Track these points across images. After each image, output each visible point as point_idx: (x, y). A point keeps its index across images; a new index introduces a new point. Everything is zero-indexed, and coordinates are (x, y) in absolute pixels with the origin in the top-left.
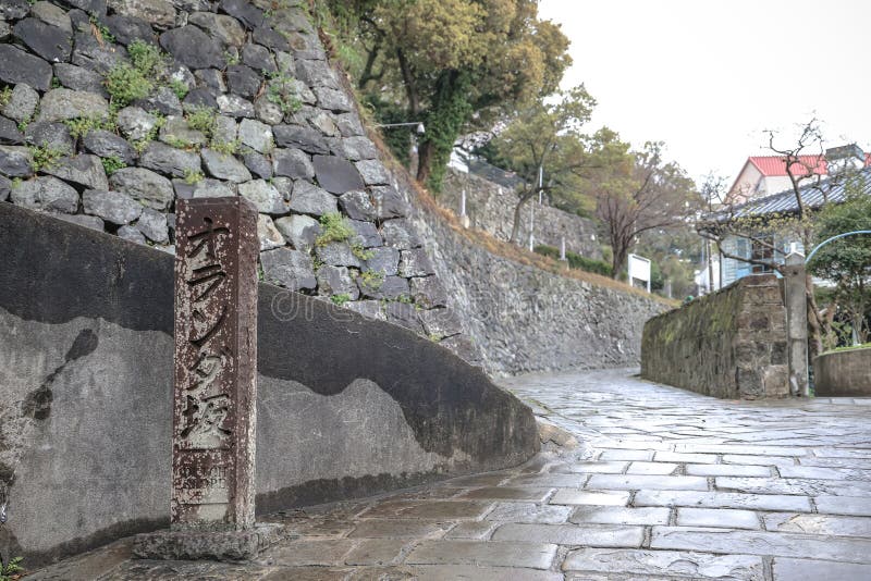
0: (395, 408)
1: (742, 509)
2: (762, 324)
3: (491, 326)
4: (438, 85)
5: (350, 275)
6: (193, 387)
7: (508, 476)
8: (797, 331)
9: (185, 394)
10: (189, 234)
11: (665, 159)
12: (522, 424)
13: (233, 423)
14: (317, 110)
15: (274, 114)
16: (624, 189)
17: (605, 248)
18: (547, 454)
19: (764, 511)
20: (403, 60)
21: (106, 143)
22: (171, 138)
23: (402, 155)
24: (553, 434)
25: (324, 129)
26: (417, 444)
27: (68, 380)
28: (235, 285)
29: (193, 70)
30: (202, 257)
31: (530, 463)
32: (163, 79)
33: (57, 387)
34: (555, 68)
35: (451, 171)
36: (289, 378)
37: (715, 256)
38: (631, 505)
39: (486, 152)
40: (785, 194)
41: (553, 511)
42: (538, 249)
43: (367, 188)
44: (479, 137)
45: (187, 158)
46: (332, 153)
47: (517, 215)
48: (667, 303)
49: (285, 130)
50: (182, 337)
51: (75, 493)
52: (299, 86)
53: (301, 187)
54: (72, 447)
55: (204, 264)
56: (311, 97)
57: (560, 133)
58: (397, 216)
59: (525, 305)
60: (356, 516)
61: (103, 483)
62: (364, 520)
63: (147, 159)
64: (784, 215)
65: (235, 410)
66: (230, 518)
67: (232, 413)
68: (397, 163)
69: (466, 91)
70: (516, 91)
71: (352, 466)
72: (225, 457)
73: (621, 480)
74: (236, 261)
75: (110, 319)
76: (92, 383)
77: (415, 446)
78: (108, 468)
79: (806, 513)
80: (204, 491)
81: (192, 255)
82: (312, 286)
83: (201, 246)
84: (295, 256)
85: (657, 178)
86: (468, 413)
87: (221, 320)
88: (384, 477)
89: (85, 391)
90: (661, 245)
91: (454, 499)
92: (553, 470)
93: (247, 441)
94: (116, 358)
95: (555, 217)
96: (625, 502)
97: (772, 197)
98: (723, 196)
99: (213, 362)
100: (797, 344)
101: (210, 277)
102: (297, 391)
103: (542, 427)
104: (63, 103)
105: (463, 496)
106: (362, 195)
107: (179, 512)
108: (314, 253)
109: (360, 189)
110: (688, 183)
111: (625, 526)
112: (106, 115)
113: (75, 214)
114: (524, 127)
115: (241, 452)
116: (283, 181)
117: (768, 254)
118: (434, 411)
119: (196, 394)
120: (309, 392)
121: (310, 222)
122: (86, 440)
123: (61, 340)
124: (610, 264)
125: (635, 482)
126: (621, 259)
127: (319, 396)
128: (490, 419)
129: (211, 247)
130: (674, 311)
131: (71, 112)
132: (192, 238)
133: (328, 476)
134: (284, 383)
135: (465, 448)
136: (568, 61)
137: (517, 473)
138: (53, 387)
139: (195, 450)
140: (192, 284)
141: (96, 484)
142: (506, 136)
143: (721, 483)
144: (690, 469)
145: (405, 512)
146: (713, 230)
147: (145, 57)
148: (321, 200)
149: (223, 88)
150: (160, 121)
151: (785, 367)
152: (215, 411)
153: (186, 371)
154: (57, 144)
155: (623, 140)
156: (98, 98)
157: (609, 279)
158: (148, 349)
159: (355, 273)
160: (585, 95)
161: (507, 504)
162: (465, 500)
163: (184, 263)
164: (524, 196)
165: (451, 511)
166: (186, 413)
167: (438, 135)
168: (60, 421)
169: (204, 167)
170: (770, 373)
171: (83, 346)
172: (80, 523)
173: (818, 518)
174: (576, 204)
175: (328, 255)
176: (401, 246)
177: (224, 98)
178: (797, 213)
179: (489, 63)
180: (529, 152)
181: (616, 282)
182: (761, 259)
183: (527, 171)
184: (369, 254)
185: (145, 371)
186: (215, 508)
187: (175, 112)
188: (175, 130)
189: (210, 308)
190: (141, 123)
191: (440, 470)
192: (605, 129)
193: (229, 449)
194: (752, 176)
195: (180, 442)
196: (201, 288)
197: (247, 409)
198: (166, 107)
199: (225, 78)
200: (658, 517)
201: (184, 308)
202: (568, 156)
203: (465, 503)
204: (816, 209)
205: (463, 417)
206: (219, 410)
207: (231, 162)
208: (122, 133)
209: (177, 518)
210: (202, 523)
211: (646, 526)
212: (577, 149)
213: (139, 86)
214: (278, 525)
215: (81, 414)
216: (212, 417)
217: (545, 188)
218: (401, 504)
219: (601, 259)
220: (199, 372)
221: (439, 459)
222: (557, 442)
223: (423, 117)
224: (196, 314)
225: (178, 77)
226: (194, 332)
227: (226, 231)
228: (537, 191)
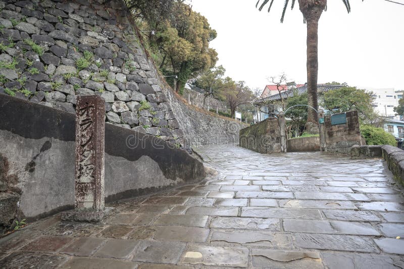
0: (156, 165)
1: (271, 198)
2: (273, 132)
3: (197, 132)
4: (182, 66)
5: (149, 119)
6: (82, 161)
7: (194, 186)
8: (282, 134)
9: (79, 163)
10: (81, 108)
11: (245, 85)
12: (200, 168)
13: (95, 174)
14: (140, 70)
15: (127, 71)
16: (234, 94)
17: (229, 110)
18: (208, 178)
19: (278, 199)
20: (172, 59)
21: (75, 80)
22: (95, 79)
23: (172, 85)
24: (210, 171)
25: (142, 75)
26: (164, 177)
27: (41, 158)
28: (95, 126)
29: (103, 59)
30: (85, 116)
31: (202, 181)
32: (94, 62)
33: (37, 161)
34: (214, 61)
35: (186, 89)
36: (119, 156)
37: (258, 112)
38: (234, 198)
39: (196, 84)
40: (277, 95)
41: (208, 201)
42: (210, 110)
43: (155, 93)
44: (194, 80)
45: (100, 85)
46: (144, 83)
47: (204, 101)
48: (246, 125)
49: (130, 76)
50: (78, 144)
51: (44, 197)
52: (135, 63)
53: (134, 93)
54: (42, 182)
55: (85, 118)
56: (139, 67)
57: (216, 79)
58: (164, 101)
59: (207, 126)
60: (141, 204)
61: (54, 193)
62: (143, 205)
63: (87, 85)
64: (277, 100)
65: (95, 169)
66: (94, 207)
67: (95, 170)
68: (169, 87)
69: (189, 67)
70: (203, 67)
71: (141, 185)
72: (92, 186)
73: (231, 188)
74: (96, 117)
75: (56, 138)
76: (49, 159)
77: (163, 177)
78: (56, 188)
79: (292, 199)
80: (86, 197)
81: (81, 115)
82: (137, 123)
83: (84, 112)
84: (132, 114)
85: (242, 91)
86: (181, 165)
87: (91, 138)
88: (153, 188)
89: (47, 162)
90: (244, 108)
91: (175, 196)
92: (210, 183)
93: (100, 180)
94: (58, 151)
95: (215, 101)
96: (232, 197)
97: (273, 96)
98: (260, 95)
99: (88, 152)
100: (283, 137)
101: (87, 123)
102: (122, 160)
103: (206, 169)
104: (62, 69)
105: (179, 195)
106: (153, 95)
107: (77, 205)
108: (138, 113)
109: (153, 93)
110: (251, 92)
111: (233, 207)
112: (75, 72)
113: (64, 102)
114: (206, 77)
115: (98, 184)
116: (129, 91)
117: (273, 111)
118: (170, 165)
119: (83, 163)
120: (126, 160)
121: (137, 103)
122: (47, 179)
123: (39, 145)
124: (230, 114)
125: (236, 188)
126: (233, 113)
127: (130, 162)
128: (189, 167)
129: (88, 112)
130: (248, 127)
131: (65, 72)
132: (82, 110)
133: (134, 188)
134: (117, 157)
135: (181, 177)
136: (217, 59)
137: (198, 185)
138: (36, 161)
139: (82, 183)
140: (81, 125)
141: (51, 193)
142: (200, 79)
143: (264, 188)
144: (254, 182)
145: (158, 202)
146: (258, 105)
147: (88, 56)
148: (141, 97)
149: (112, 64)
150: (92, 74)
151: (279, 144)
152: (89, 170)
153: (79, 156)
154: (60, 81)
155: (233, 80)
156: (74, 67)
157: (230, 118)
158: (69, 147)
159: (151, 119)
160: (222, 68)
161: (193, 198)
162: (179, 196)
163: (79, 118)
164: (206, 96)
165: (174, 201)
166: (79, 170)
167: (182, 79)
168: (38, 172)
169: (105, 87)
170: (275, 146)
171: (46, 147)
172: (46, 207)
173: (296, 201)
174: (221, 98)
175: (142, 114)
176: (165, 110)
177: (112, 67)
178: (281, 100)
179: (196, 60)
180: (207, 83)
181: (232, 119)
182: (271, 113)
183: (207, 89)
184: (155, 113)
185: (68, 155)
186: (89, 203)
187: (97, 71)
188: (96, 76)
189: (87, 133)
190: (86, 75)
191: (172, 185)
192: (228, 77)
193: (93, 183)
194: (268, 90)
195: (78, 180)
196: (84, 127)
197: (100, 169)
198: (94, 70)
199: (113, 61)
200: (243, 203)
201: (79, 134)
202: (218, 84)
203: (178, 198)
204: (286, 99)
205: (180, 167)
206: (91, 169)
207: (113, 86)
208: (80, 78)
209: (77, 206)
210: (85, 208)
211: (239, 207)
212: (220, 83)
213: (86, 64)
214: (112, 208)
215: (46, 170)
216: (88, 172)
217: (212, 94)
218: (157, 198)
219: (228, 113)
220: (84, 156)
221: (172, 181)
222: (211, 174)
223: (178, 74)
224: (83, 136)
225: (98, 61)
226: (82, 142)
227: (93, 107)
228: (210, 94)
